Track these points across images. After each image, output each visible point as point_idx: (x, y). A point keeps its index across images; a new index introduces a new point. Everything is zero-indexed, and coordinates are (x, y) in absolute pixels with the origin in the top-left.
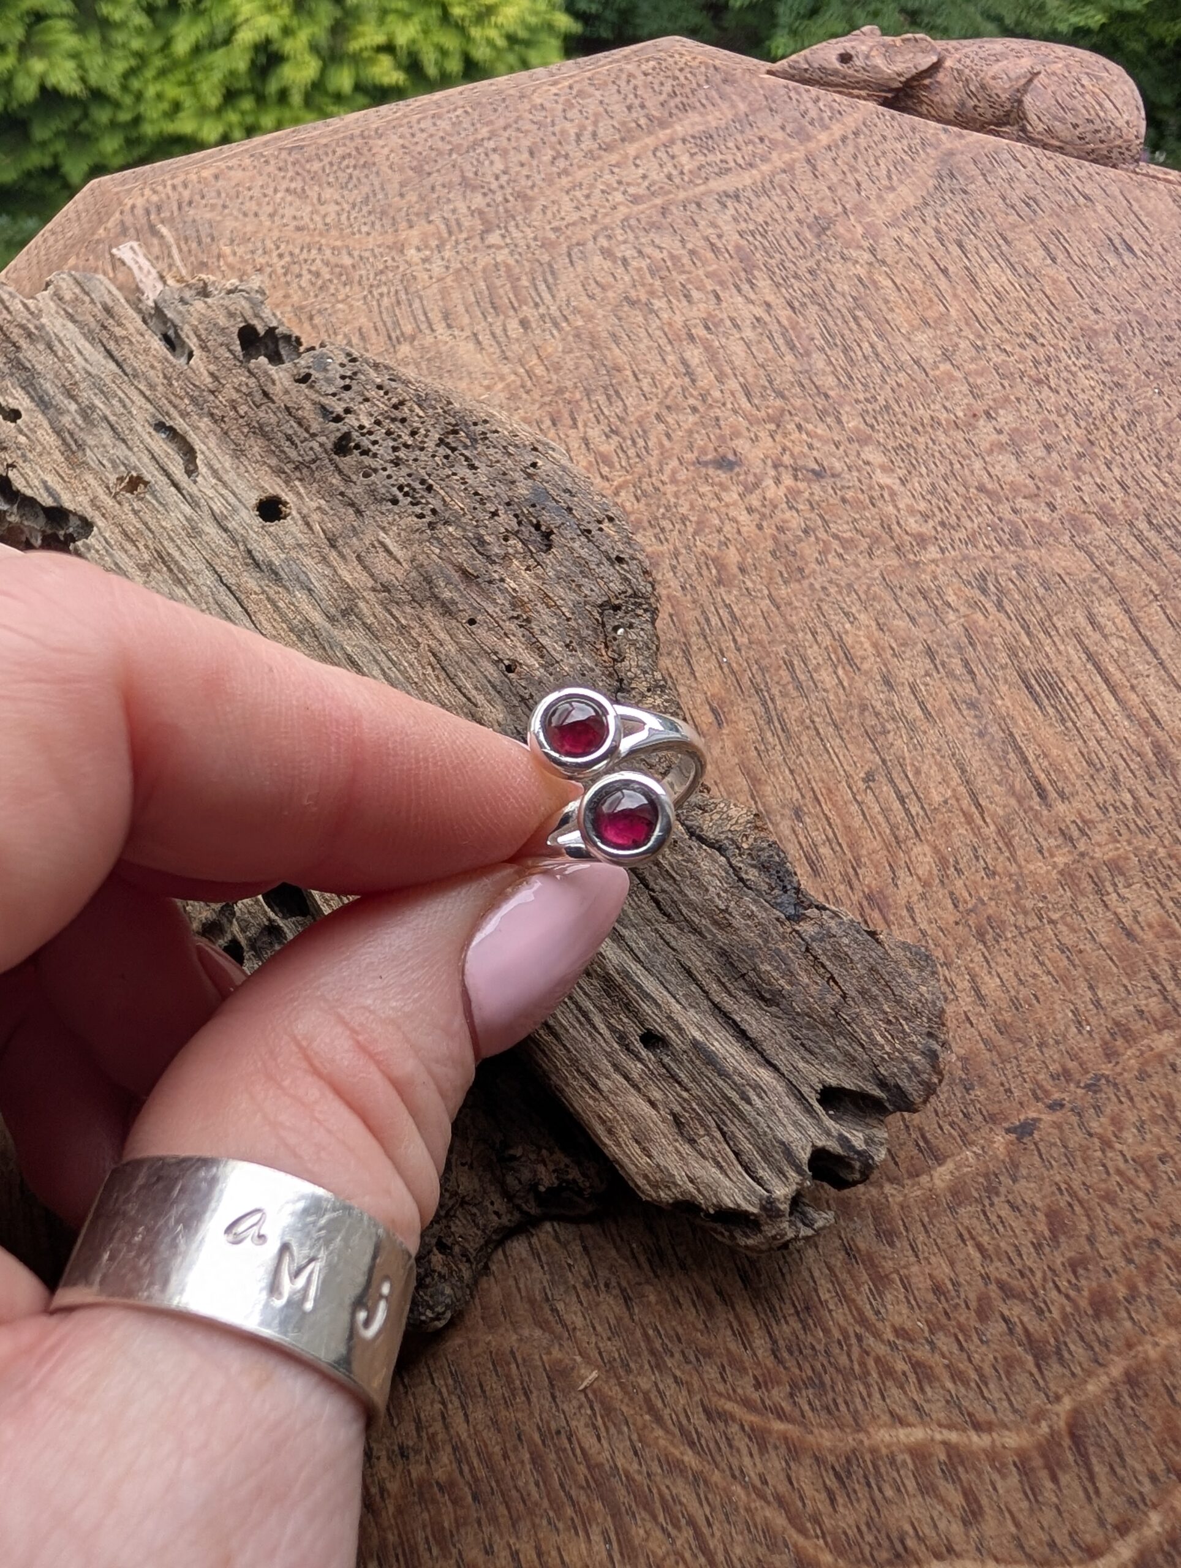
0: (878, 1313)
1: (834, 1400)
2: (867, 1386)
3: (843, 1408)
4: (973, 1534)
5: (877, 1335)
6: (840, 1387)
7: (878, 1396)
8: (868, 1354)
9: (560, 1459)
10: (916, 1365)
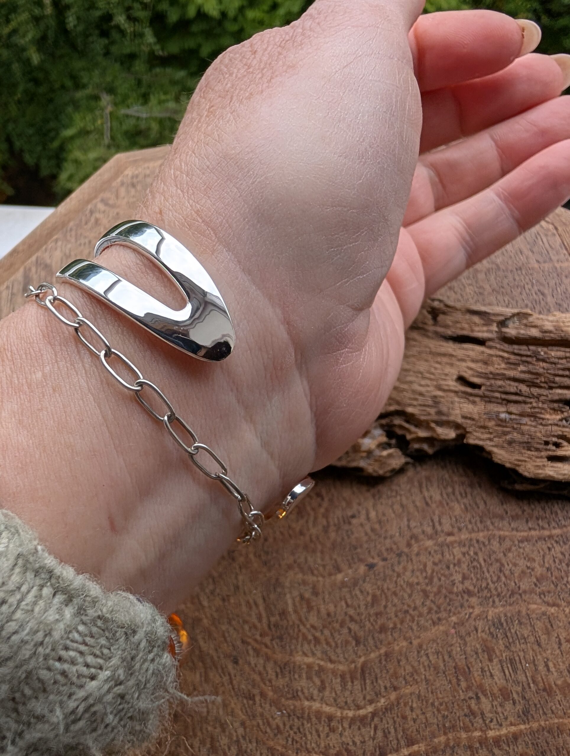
0: (306, 619)
1: (285, 644)
3: (287, 647)
4: (321, 695)
5: (304, 625)
6: (288, 640)
7: (300, 645)
8: (300, 631)
10: (315, 638)
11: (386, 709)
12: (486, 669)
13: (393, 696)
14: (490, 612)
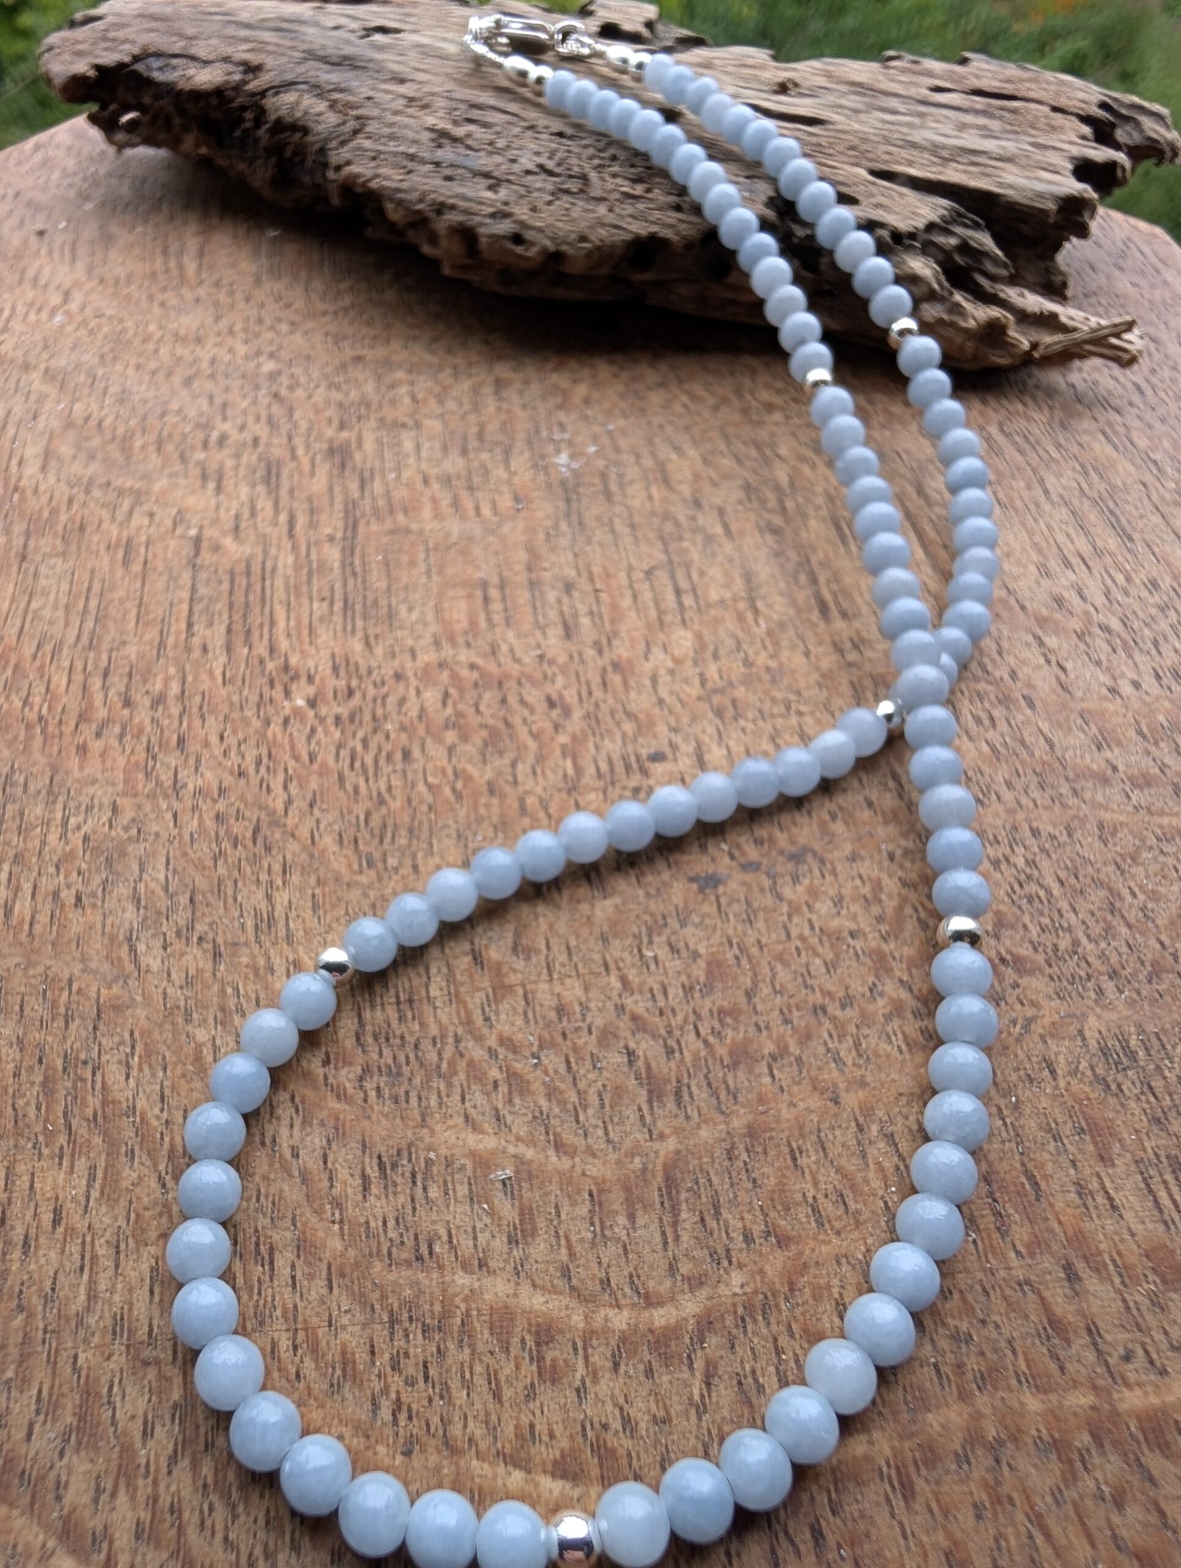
0: (487, 1019)
1: (407, 1093)
2: (449, 1085)
3: (414, 1101)
4: (517, 1253)
6: (417, 1081)
7: (458, 1098)
8: (462, 1055)
9: (75, 1088)
10: (512, 1076)
11: (749, 1307)
12: (1094, 1185)
13: (775, 1264)
14: (1092, 1021)
